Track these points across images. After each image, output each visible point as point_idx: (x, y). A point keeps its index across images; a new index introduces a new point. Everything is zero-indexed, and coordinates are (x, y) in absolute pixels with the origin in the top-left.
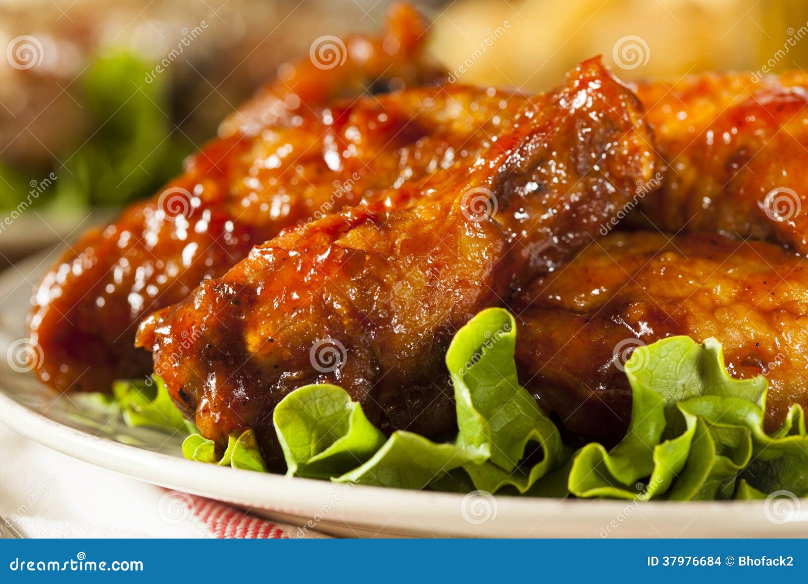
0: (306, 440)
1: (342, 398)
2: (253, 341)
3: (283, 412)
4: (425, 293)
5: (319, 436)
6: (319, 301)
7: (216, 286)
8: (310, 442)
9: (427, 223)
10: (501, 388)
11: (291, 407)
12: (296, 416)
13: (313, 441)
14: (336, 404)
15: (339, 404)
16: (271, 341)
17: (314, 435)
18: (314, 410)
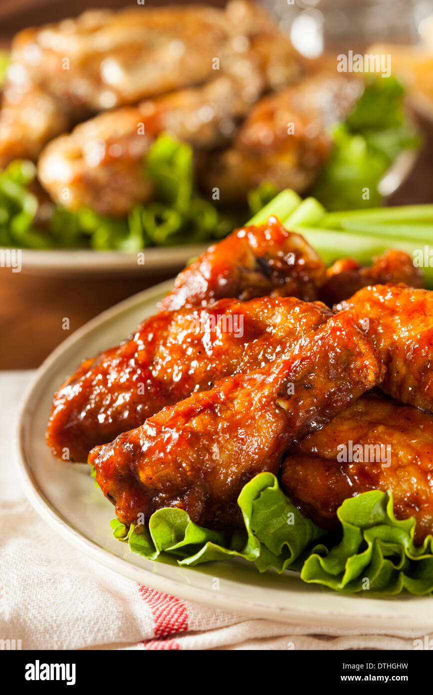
0: (169, 533)
1: (185, 516)
2: (142, 476)
3: (155, 519)
4: (234, 455)
5: (176, 531)
6: (174, 461)
7: (123, 443)
8: (171, 534)
9: (240, 413)
10: (273, 510)
11: (159, 516)
12: (163, 521)
13: (173, 533)
14: (182, 518)
15: (183, 518)
16: (151, 478)
17: (173, 530)
18: (171, 519)
